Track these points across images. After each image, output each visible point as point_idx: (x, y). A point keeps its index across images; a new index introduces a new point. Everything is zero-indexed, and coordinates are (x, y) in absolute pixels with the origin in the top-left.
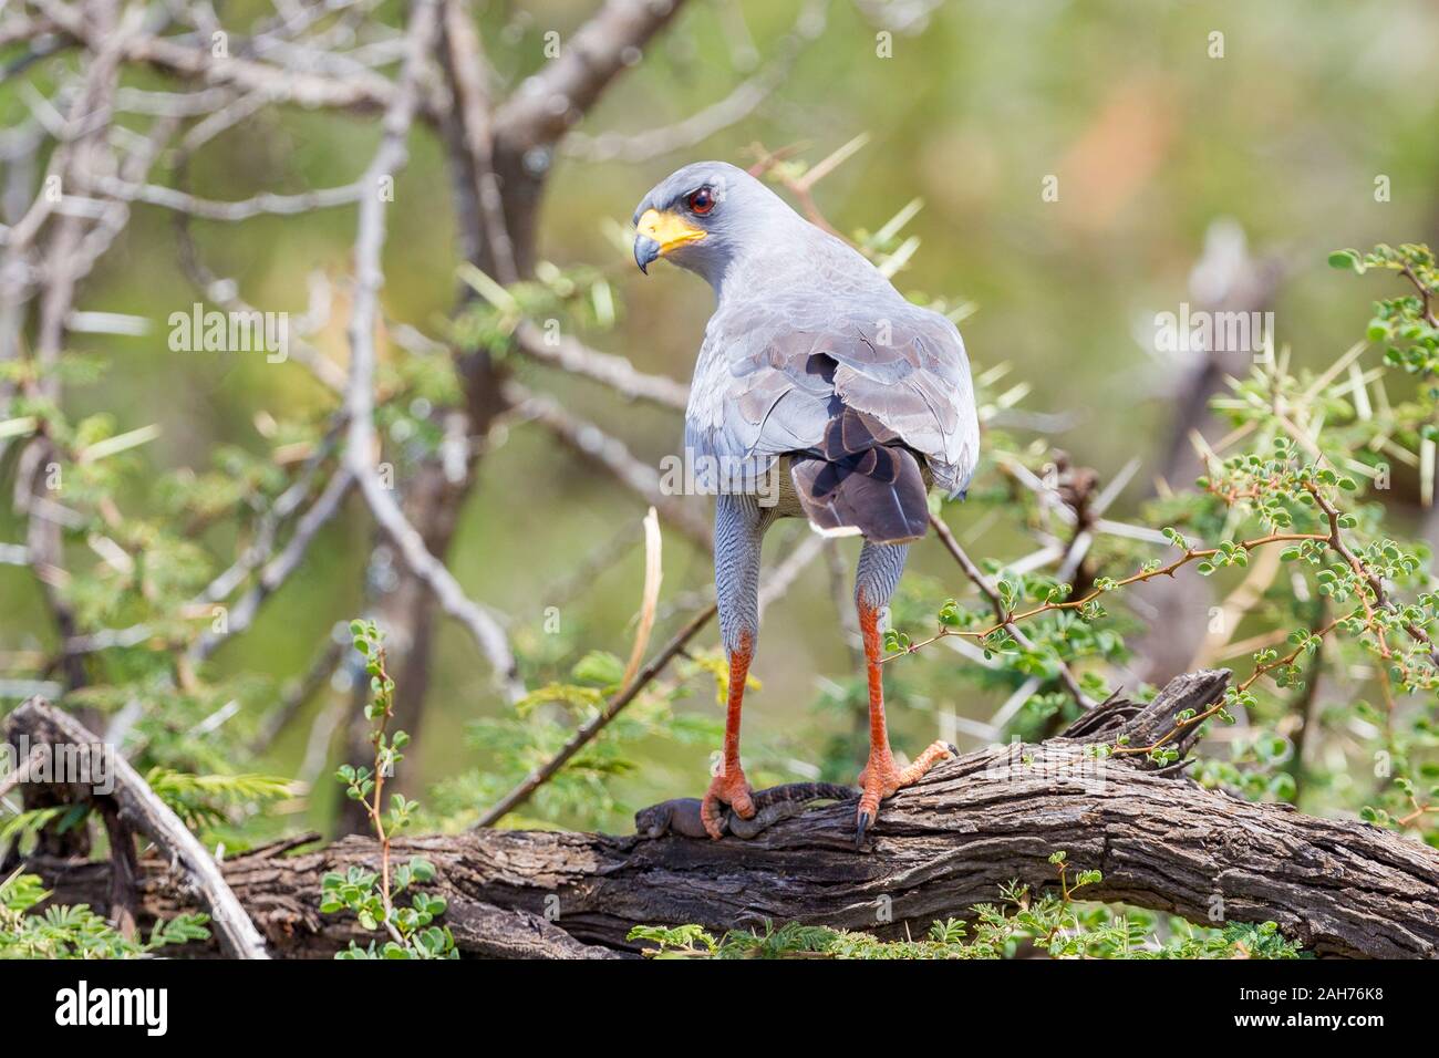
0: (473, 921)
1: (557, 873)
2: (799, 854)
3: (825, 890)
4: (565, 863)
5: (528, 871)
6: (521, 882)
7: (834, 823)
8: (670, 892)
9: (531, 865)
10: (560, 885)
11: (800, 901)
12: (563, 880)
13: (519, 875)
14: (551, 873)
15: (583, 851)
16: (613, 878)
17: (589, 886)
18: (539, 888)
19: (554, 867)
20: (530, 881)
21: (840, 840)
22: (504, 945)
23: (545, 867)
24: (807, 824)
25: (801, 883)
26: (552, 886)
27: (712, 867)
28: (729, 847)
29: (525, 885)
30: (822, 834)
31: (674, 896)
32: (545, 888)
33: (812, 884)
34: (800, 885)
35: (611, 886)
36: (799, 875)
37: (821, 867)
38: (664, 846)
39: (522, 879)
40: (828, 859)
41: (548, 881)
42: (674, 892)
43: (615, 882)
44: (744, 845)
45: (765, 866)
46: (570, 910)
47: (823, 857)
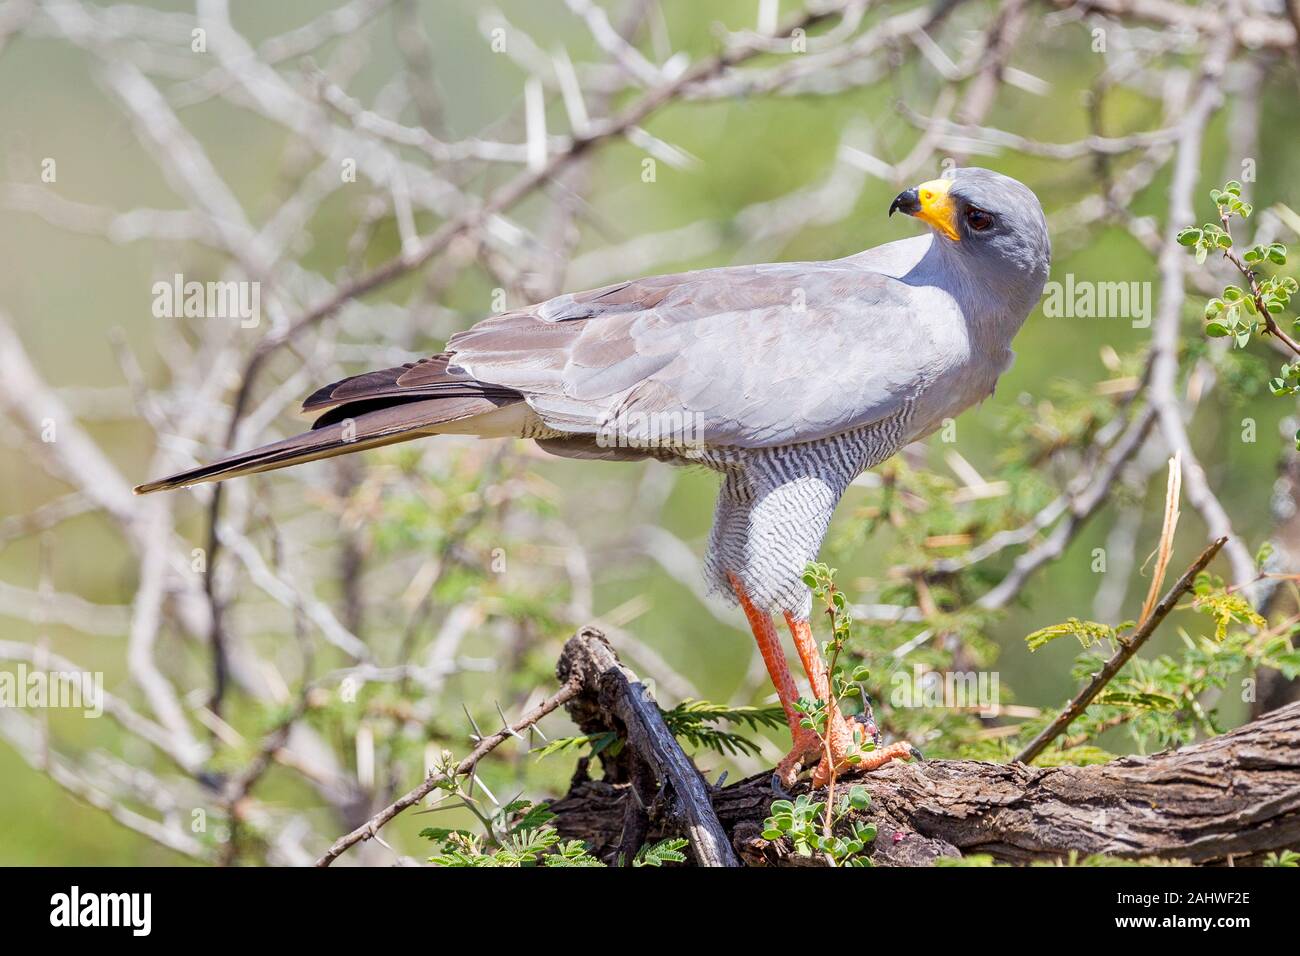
0: (894, 848)
1: (969, 803)
2: (1169, 787)
3: (1187, 822)
4: (977, 794)
5: (946, 801)
6: (939, 811)
7: (1202, 757)
8: (1056, 822)
9: (951, 795)
10: (969, 814)
11: (1165, 833)
12: (972, 810)
13: (941, 805)
14: (963, 803)
15: (996, 782)
16: (1015, 809)
17: (995, 817)
18: (952, 817)
19: (967, 798)
20: (947, 810)
21: (1202, 774)
23: (961, 797)
24: (1181, 758)
25: (1167, 815)
26: (963, 815)
27: (1101, 799)
28: (1115, 779)
29: (945, 815)
30: (1190, 768)
31: (1058, 827)
32: (957, 818)
33: (1176, 816)
34: (1166, 818)
35: (1011, 816)
36: (1167, 808)
37: (1185, 799)
38: (1066, 778)
39: (942, 808)
40: (1192, 792)
41: (960, 811)
42: (1059, 823)
43: (1014, 813)
44: (1127, 779)
45: (1141, 798)
46: (981, 838)
47: (1188, 790)
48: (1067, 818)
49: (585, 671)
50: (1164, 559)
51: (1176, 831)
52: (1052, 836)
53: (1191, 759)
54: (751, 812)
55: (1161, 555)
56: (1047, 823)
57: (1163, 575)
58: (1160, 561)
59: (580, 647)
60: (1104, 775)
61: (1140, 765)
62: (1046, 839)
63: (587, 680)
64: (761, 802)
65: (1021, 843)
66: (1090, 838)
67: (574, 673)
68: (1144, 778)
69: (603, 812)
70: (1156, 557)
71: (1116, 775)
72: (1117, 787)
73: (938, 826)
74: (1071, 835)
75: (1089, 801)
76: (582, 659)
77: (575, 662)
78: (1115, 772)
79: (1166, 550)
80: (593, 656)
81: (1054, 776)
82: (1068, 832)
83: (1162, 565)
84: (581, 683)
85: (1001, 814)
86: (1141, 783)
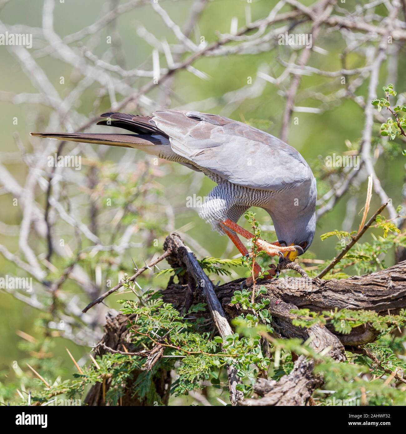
0: (276, 307)
1: (301, 291)
2: (368, 286)
3: (374, 298)
5: (293, 291)
6: (291, 294)
7: (379, 277)
8: (330, 298)
10: (301, 295)
11: (367, 302)
12: (302, 294)
14: (299, 291)
16: (316, 294)
17: (310, 296)
18: (296, 296)
20: (294, 294)
21: (379, 282)
22: (282, 315)
24: (372, 277)
25: (367, 296)
26: (299, 296)
27: (345, 290)
28: (350, 284)
29: (293, 295)
30: (375, 280)
31: (331, 299)
32: (297, 296)
33: (370, 296)
34: (367, 297)
35: (315, 296)
36: (367, 293)
37: (373, 291)
38: (334, 283)
39: (292, 293)
40: (376, 288)
41: (298, 294)
42: (331, 298)
43: (316, 295)
44: (354, 284)
45: (359, 290)
46: (305, 303)
47: (374, 287)
48: (334, 297)
49: (173, 247)
50: (367, 210)
51: (370, 301)
52: (329, 302)
53: (375, 277)
54: (228, 294)
55: (366, 209)
56: (327, 298)
57: (366, 216)
58: (365, 211)
59: (171, 239)
60: (346, 282)
61: (359, 279)
62: (327, 303)
63: (173, 250)
64: (231, 291)
65: (318, 305)
66: (342, 303)
67: (169, 247)
68: (360, 283)
69: (178, 294)
70: (364, 209)
71: (350, 282)
72: (351, 286)
73: (291, 299)
74: (335, 302)
75: (341, 291)
76: (172, 243)
77: (169, 244)
78: (350, 281)
79: (367, 207)
80: (175, 242)
81: (329, 283)
82: (334, 301)
83: (366, 212)
84: (171, 251)
85: (312, 295)
86: (359, 285)
